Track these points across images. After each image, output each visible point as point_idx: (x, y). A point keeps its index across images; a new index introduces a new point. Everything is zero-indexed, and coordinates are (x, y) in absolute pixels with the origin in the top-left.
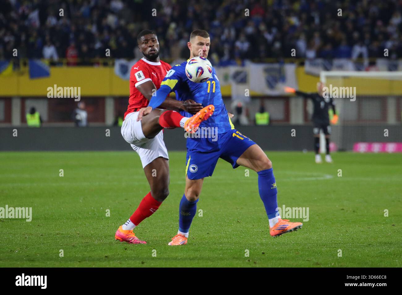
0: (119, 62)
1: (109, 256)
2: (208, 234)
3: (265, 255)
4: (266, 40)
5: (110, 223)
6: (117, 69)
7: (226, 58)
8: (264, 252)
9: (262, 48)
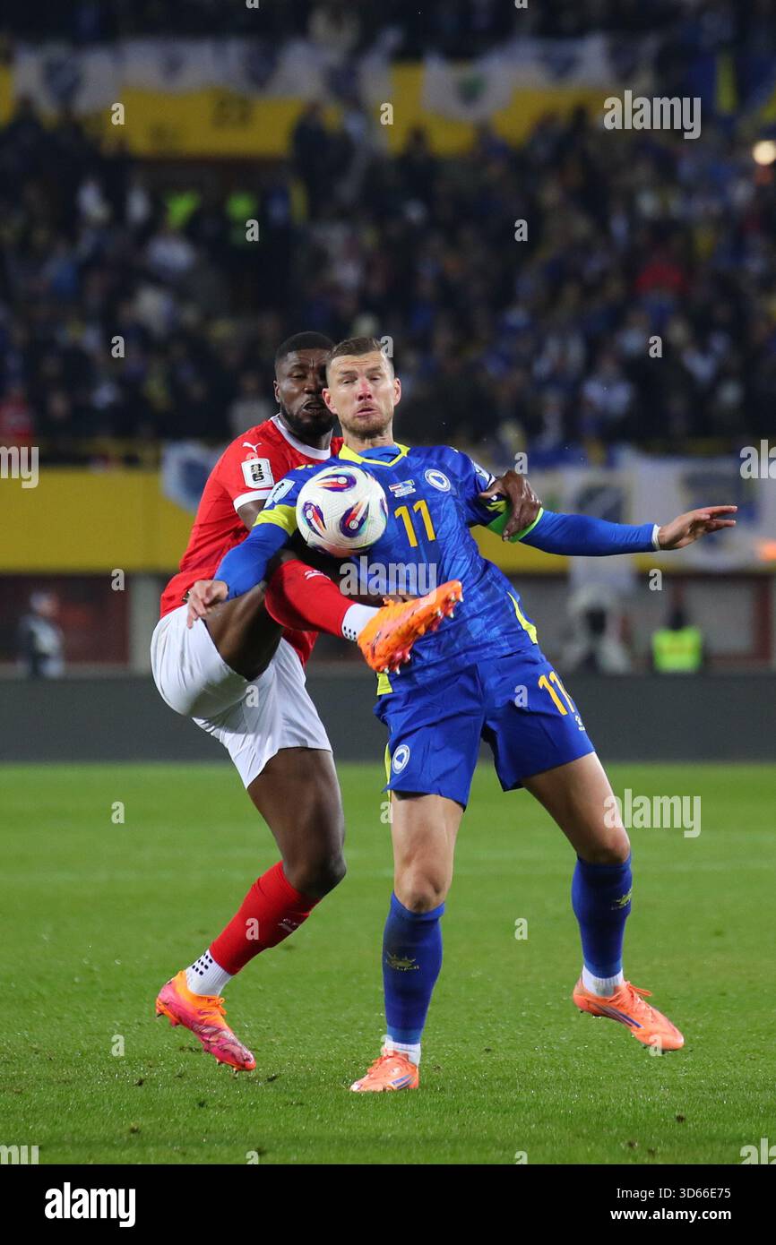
0: (177, 455)
1: (145, 1127)
2: (488, 1050)
3: (686, 1126)
4: (688, 378)
5: (146, 1012)
6: (170, 477)
7: (551, 437)
8: (683, 1114)
9: (677, 404)
